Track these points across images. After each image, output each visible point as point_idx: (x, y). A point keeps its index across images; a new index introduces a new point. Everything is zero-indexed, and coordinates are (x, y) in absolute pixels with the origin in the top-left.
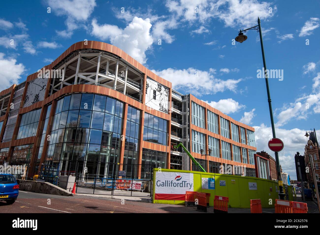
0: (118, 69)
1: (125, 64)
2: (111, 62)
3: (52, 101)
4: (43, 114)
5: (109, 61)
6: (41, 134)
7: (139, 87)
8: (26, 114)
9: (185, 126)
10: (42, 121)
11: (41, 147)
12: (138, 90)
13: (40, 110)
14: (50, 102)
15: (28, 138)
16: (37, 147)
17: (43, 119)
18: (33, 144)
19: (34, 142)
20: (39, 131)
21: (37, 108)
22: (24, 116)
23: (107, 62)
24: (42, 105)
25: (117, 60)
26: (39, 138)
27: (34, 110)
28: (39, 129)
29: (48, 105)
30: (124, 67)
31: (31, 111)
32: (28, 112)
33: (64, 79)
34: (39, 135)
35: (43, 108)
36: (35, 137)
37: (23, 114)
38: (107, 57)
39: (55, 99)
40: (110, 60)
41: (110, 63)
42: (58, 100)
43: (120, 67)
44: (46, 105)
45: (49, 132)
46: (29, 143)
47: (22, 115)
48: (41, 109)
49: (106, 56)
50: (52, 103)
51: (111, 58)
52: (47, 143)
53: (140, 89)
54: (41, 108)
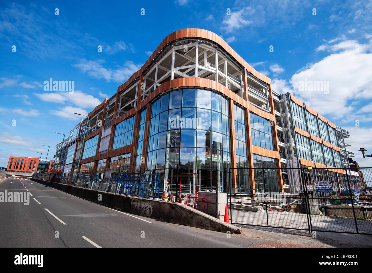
0: (218, 62)
1: (223, 56)
2: (209, 53)
3: (147, 105)
4: (138, 121)
5: (206, 52)
6: (137, 142)
7: (240, 83)
8: (119, 124)
9: (286, 129)
10: (136, 129)
11: (139, 155)
12: (238, 86)
13: (133, 118)
14: (144, 107)
15: (124, 147)
16: (134, 156)
17: (138, 126)
18: (130, 153)
19: (131, 151)
20: (135, 139)
21: (131, 116)
22: (118, 127)
23: (204, 54)
24: (136, 111)
25: (216, 49)
26: (135, 146)
27: (127, 118)
28: (135, 137)
29: (142, 110)
30: (223, 59)
31: (124, 120)
32: (122, 122)
33: (157, 80)
34: (135, 143)
35: (136, 114)
36: (131, 145)
37: (117, 124)
38: (205, 47)
39: (150, 102)
40: (208, 50)
41: (207, 55)
42: (153, 103)
43: (220, 59)
44: (139, 111)
45: (147, 137)
46: (125, 153)
47: (116, 126)
48: (135, 117)
49: (203, 46)
50: (147, 107)
51: (209, 48)
52: (145, 150)
53: (240, 85)
54: (134, 115)
